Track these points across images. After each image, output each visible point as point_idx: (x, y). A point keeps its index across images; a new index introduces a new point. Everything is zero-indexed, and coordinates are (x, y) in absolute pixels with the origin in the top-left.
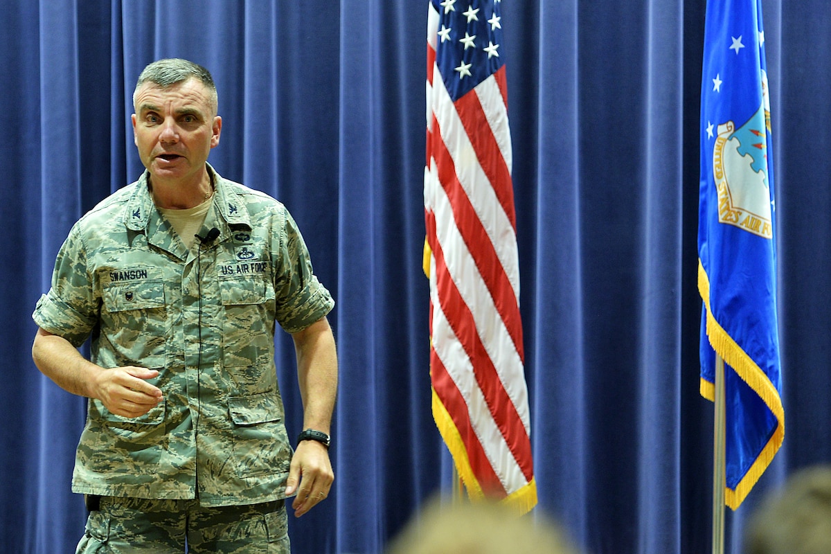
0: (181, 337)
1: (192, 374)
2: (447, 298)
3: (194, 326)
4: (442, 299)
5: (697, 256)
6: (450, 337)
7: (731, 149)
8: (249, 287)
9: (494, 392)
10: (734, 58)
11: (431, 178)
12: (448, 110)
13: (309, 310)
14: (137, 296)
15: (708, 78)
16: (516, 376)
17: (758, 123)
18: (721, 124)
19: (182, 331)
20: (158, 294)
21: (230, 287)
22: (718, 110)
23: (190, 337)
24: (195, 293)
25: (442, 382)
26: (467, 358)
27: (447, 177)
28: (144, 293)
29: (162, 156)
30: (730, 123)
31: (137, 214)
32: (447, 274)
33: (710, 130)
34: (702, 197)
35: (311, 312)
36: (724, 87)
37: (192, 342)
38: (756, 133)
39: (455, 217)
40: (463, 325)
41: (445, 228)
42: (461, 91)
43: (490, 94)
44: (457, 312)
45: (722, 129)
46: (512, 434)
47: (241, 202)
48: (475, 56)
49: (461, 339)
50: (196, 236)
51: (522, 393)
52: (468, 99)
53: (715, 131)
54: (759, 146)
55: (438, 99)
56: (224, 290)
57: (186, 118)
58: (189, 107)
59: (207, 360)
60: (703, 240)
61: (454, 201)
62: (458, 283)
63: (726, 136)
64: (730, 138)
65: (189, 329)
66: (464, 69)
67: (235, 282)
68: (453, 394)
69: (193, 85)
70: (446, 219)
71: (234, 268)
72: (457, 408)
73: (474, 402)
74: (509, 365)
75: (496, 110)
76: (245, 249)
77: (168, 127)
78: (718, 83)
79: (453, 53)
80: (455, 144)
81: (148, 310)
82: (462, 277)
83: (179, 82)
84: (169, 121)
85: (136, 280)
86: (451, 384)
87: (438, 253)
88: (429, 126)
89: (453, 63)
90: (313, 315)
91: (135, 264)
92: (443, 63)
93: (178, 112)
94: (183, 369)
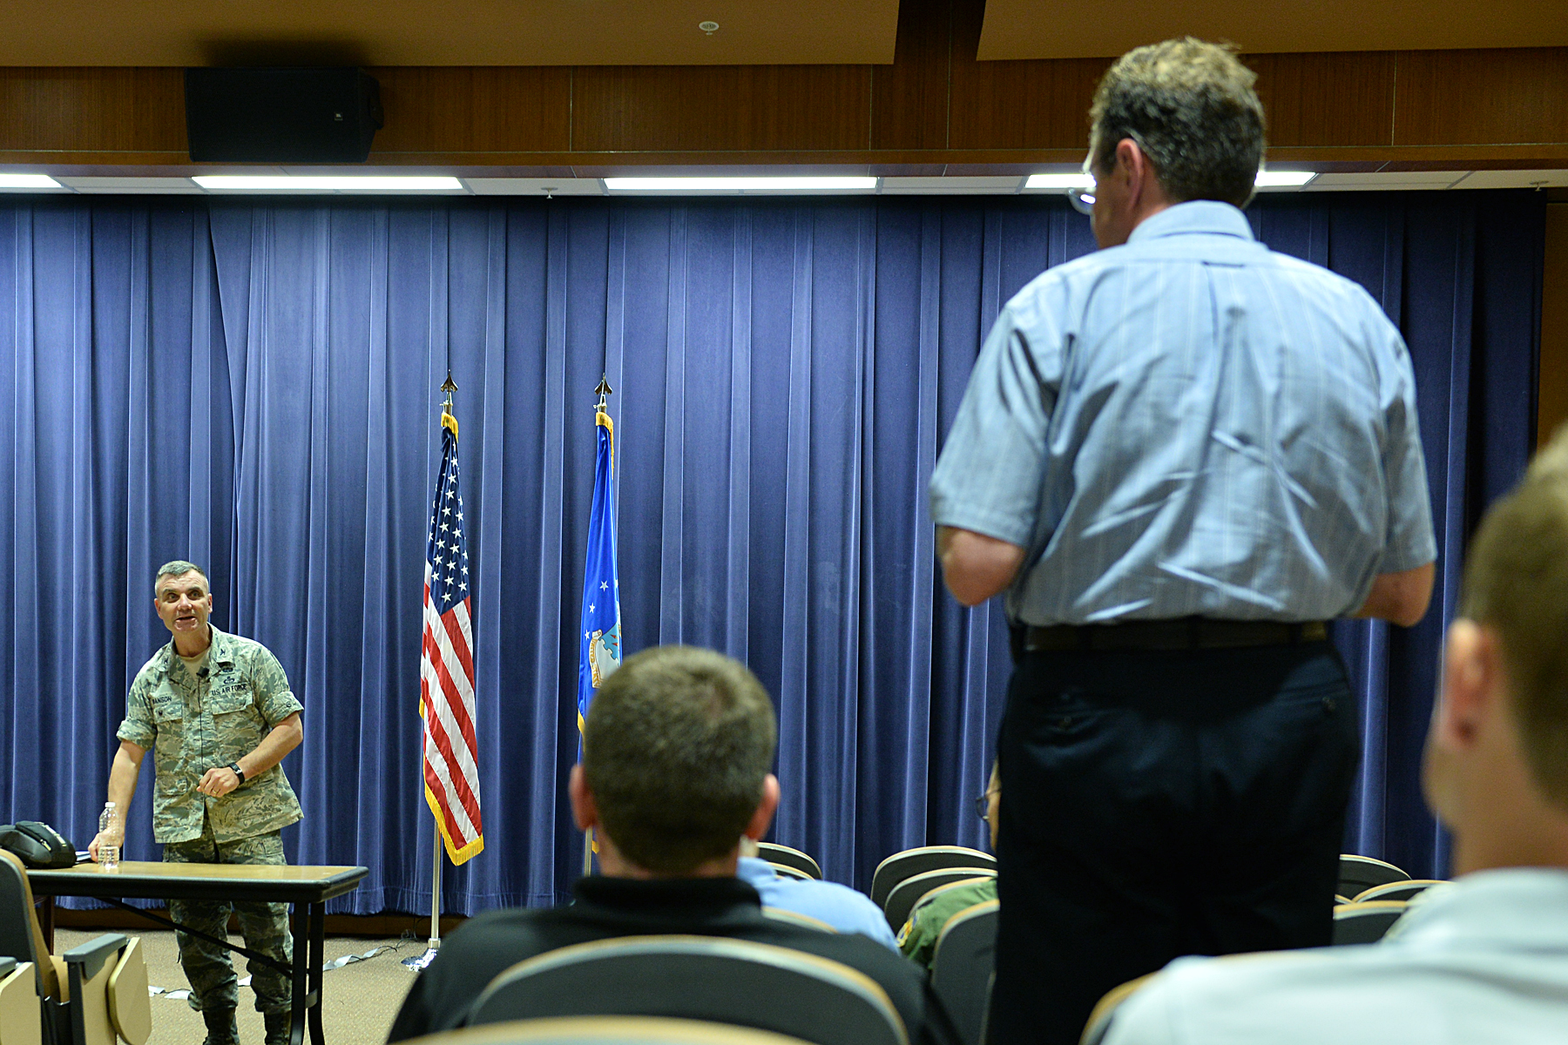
0: (191, 738)
1: (199, 760)
2: (435, 729)
3: (198, 730)
4: (431, 730)
5: (578, 707)
6: (436, 752)
7: (600, 645)
8: (231, 701)
9: (460, 783)
10: (603, 594)
11: (426, 662)
12: (437, 620)
13: (272, 714)
14: (165, 713)
15: (587, 605)
16: (474, 774)
17: (615, 631)
18: (594, 631)
19: (191, 734)
20: (178, 711)
21: (217, 703)
22: (593, 623)
23: (196, 737)
24: (198, 710)
25: (431, 777)
26: (446, 764)
27: (436, 659)
28: (169, 710)
29: (181, 619)
30: (600, 631)
31: (166, 661)
32: (435, 715)
33: (587, 635)
34: (581, 674)
35: (275, 715)
36: (596, 610)
37: (198, 740)
38: (615, 637)
39: (440, 682)
40: (444, 744)
41: (434, 689)
42: (445, 610)
43: (461, 610)
44: (440, 737)
45: (594, 634)
46: (471, 809)
47: (229, 648)
48: (454, 589)
49: (442, 753)
50: (197, 674)
51: (477, 784)
52: (449, 614)
53: (590, 636)
54: (616, 644)
55: (431, 615)
56: (213, 705)
57: (194, 593)
58: (196, 585)
59: (208, 751)
60: (581, 698)
61: (440, 673)
62: (441, 720)
63: (598, 638)
64: (600, 640)
65: (195, 733)
66: (447, 597)
67: (221, 700)
68: (437, 785)
69: (193, 574)
70: (434, 682)
71: (221, 690)
72: (439, 792)
73: (449, 789)
74: (469, 768)
75: (465, 621)
76: (229, 677)
77: (184, 600)
78: (592, 608)
79: (440, 587)
80: (441, 641)
81: (172, 721)
82: (443, 717)
83: (186, 572)
84: (184, 596)
85: (164, 703)
86: (437, 779)
87: (430, 703)
88: (425, 630)
89: (440, 594)
90: (276, 717)
91: (164, 693)
92: (434, 594)
93: (190, 589)
94: (193, 759)
